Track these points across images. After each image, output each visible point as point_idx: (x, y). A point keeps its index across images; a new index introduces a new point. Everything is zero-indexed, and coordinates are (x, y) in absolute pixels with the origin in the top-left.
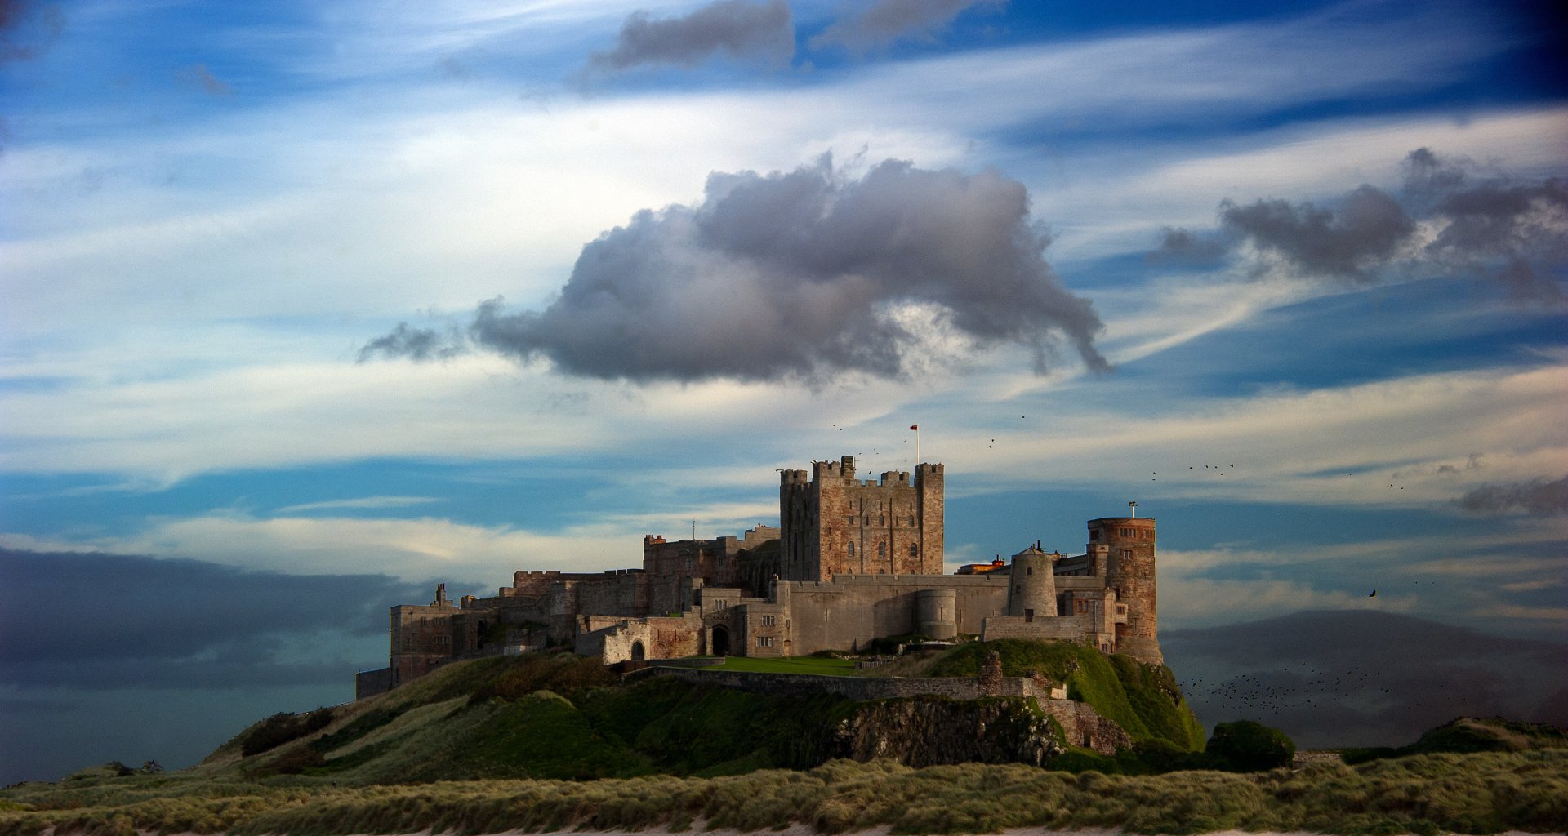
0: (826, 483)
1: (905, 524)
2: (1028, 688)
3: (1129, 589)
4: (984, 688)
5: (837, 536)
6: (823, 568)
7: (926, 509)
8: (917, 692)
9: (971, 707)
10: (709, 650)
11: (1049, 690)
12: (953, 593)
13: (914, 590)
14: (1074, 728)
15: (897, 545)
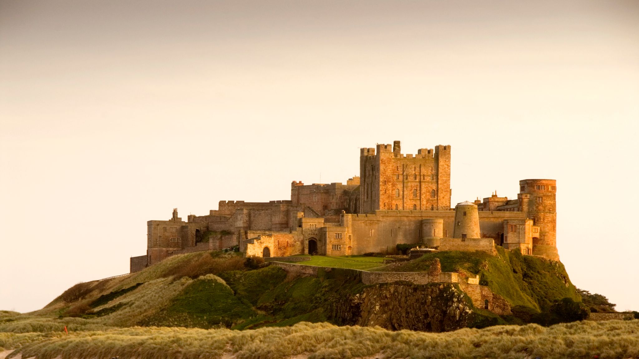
0: (383, 156)
1: (428, 179)
2: (455, 278)
3: (540, 218)
4: (431, 278)
5: (389, 186)
6: (381, 203)
7: (440, 170)
8: (396, 280)
9: (423, 288)
10: (307, 251)
11: (467, 278)
12: (442, 221)
13: (420, 219)
14: (480, 299)
15: (424, 190)
